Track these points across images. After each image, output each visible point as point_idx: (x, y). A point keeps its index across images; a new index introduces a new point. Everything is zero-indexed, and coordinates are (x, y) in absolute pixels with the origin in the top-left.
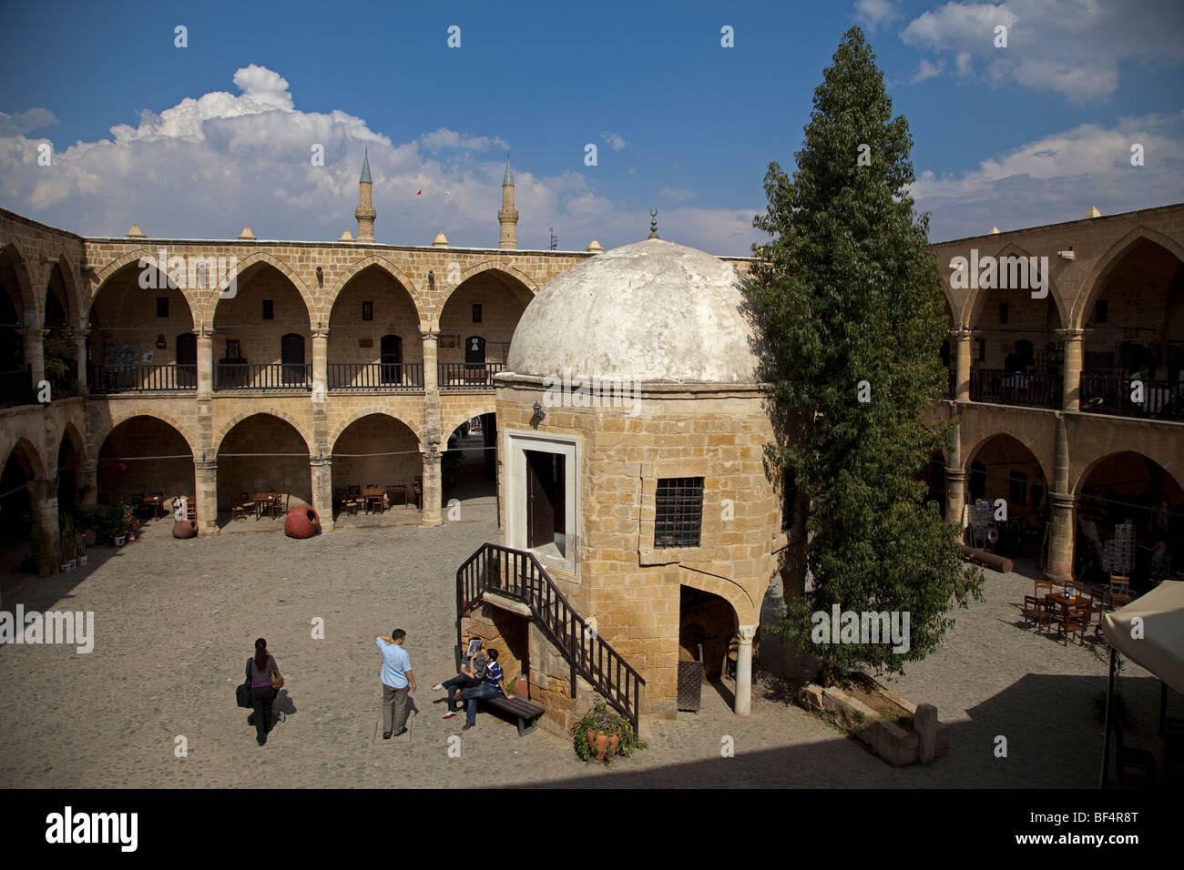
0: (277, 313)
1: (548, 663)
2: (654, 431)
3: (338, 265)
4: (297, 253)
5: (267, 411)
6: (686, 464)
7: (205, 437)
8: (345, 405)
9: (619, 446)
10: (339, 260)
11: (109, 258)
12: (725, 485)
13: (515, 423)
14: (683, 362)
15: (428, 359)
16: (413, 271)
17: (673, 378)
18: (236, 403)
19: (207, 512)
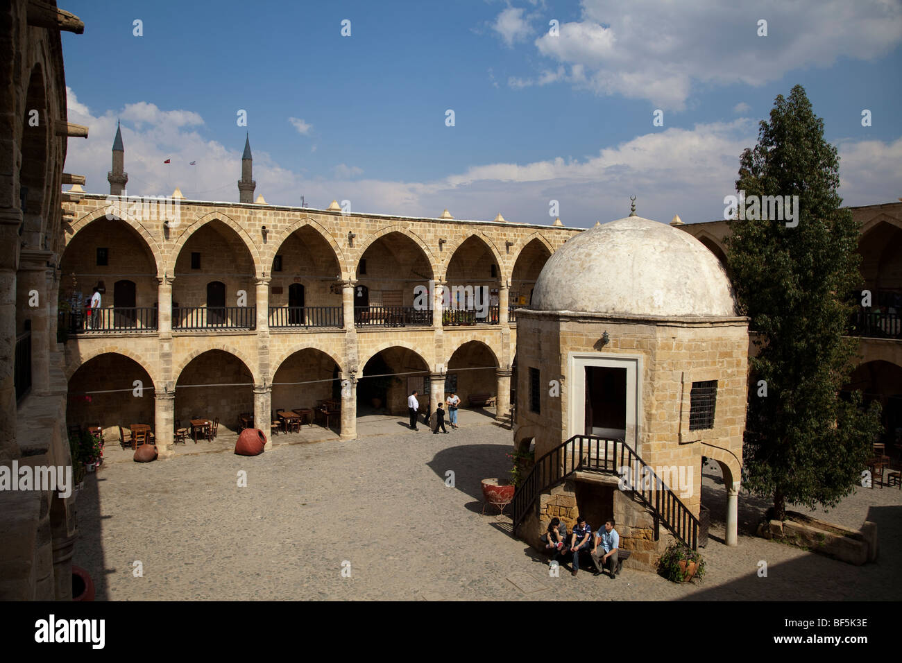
0: (204, 264)
1: (633, 519)
2: (689, 350)
3: (279, 225)
4: (246, 213)
5: (220, 347)
6: (708, 372)
7: (167, 371)
8: (284, 341)
9: (669, 361)
10: (280, 221)
11: (83, 212)
12: (727, 385)
13: (579, 347)
14: (701, 303)
15: (348, 303)
16: (337, 232)
17: (697, 313)
18: (193, 341)
19: (167, 437)
